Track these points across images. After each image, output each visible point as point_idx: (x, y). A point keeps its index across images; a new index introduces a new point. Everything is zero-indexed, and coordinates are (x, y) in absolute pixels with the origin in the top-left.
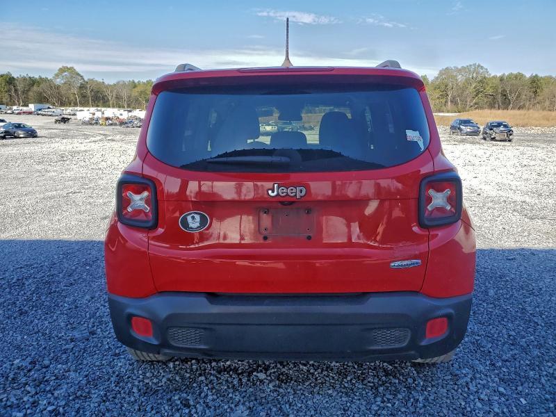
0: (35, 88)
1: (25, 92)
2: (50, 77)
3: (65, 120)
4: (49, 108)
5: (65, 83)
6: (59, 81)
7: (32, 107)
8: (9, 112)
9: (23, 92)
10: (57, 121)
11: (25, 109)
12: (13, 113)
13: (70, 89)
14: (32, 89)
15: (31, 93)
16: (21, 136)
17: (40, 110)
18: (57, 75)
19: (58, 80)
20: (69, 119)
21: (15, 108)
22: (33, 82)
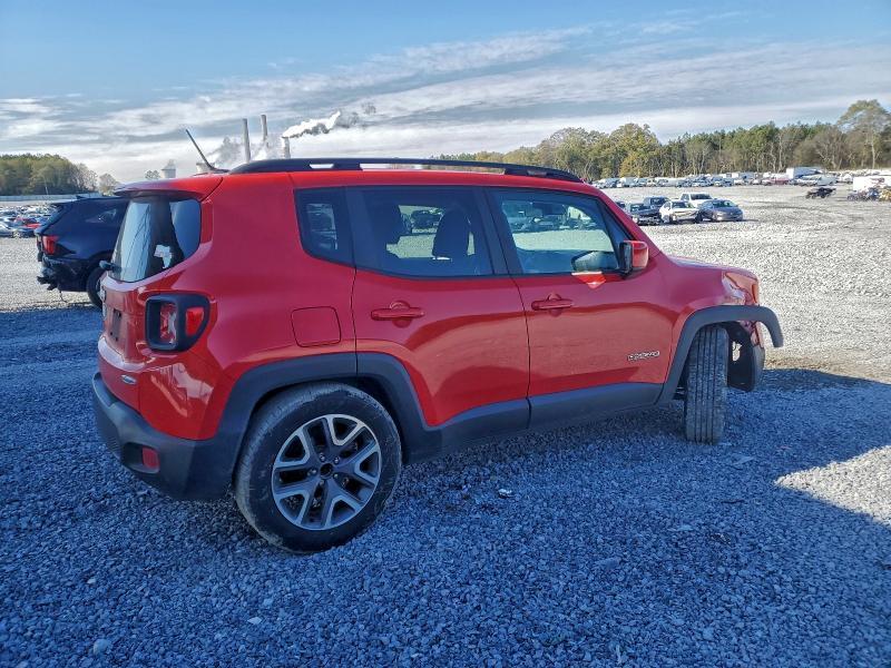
0: (807, 143)
1: (790, 149)
2: (833, 122)
3: (824, 193)
4: (817, 173)
5: (857, 129)
6: (846, 128)
7: (790, 173)
8: (756, 181)
9: (786, 151)
10: (810, 194)
11: (778, 176)
12: (761, 183)
13: (864, 138)
14: (801, 144)
15: (798, 152)
16: (720, 219)
17: (800, 176)
18: (845, 118)
19: (846, 126)
20: (831, 191)
21: (766, 175)
22: (805, 133)
